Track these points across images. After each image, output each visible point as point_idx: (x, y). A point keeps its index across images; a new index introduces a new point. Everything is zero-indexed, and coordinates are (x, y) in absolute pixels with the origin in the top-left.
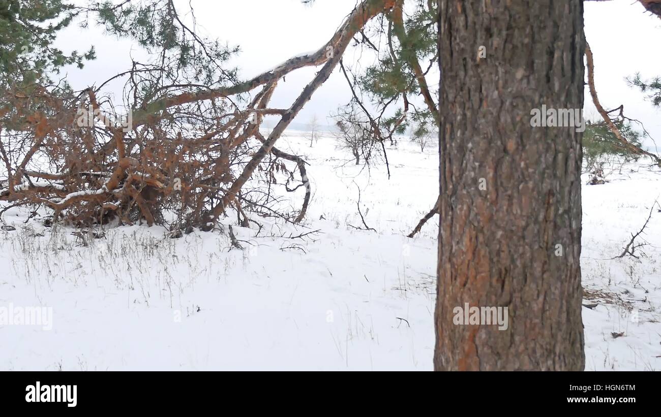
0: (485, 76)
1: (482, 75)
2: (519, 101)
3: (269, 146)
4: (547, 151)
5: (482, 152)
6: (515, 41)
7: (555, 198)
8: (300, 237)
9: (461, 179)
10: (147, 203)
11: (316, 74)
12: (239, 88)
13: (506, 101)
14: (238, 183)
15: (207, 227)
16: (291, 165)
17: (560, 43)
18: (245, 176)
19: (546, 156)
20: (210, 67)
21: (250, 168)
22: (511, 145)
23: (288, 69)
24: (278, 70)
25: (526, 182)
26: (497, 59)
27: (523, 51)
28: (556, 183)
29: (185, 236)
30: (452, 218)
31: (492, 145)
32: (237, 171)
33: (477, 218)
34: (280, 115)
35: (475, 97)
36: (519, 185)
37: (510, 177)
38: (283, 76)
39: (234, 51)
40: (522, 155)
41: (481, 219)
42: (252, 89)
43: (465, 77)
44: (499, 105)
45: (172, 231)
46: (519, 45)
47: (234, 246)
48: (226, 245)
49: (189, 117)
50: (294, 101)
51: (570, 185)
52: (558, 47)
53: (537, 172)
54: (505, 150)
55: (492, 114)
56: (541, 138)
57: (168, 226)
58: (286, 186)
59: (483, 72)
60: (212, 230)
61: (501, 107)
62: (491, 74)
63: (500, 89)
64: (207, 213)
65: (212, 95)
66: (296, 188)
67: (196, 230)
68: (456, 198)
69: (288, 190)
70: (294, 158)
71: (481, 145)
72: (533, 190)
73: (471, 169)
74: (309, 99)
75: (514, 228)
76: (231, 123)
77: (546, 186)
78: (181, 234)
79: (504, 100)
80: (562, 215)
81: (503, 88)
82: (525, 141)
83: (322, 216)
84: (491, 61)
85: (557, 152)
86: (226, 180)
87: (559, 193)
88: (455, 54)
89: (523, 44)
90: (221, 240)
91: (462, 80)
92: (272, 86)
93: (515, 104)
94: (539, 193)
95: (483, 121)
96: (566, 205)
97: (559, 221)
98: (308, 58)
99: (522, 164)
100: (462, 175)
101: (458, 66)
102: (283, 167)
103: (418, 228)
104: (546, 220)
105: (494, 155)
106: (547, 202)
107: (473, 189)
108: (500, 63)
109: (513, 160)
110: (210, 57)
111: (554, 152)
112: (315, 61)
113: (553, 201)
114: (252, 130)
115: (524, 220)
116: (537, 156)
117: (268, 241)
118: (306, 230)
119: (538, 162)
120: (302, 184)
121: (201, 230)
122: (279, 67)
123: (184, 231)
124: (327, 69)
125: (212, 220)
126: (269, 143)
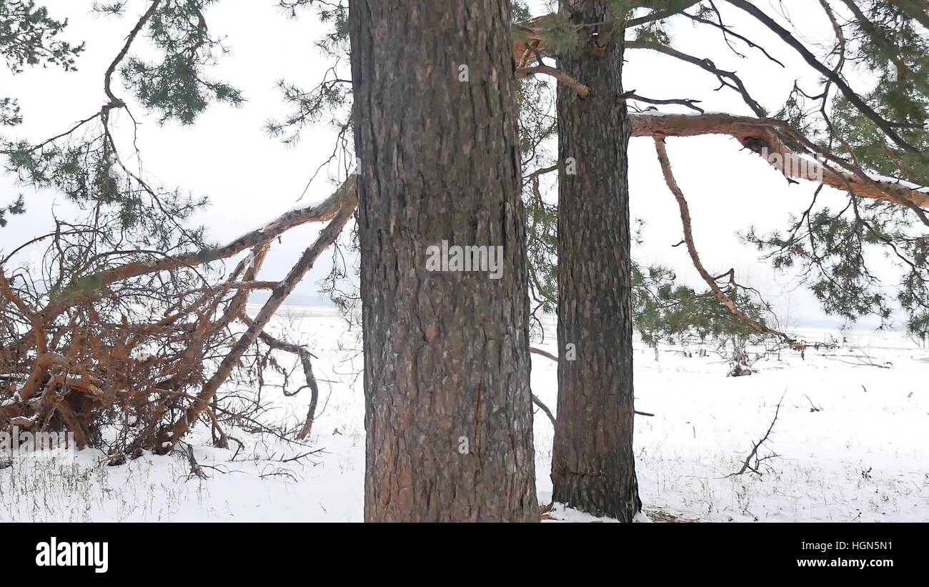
0: (400, 251)
1: (397, 250)
2: (439, 280)
3: (254, 332)
4: (474, 338)
5: (401, 341)
6: (430, 211)
7: (487, 394)
8: (295, 459)
9: (381, 373)
10: (78, 417)
12: (207, 255)
13: (424, 280)
14: (210, 387)
15: (163, 448)
17: (484, 213)
18: (221, 376)
19: (473, 344)
20: (165, 225)
21: (229, 362)
22: (431, 332)
23: (284, 226)
24: (270, 227)
25: (450, 375)
26: (412, 231)
27: (439, 222)
28: (489, 376)
29: (128, 461)
30: (374, 422)
31: (410, 332)
32: (210, 368)
33: (397, 420)
34: (271, 290)
35: (391, 276)
36: (442, 379)
37: (432, 369)
38: (278, 235)
39: (200, 204)
40: (444, 344)
41: (402, 421)
42: (234, 253)
43: (381, 251)
44: (416, 285)
45: (110, 456)
46: (435, 215)
47: (194, 474)
48: (181, 473)
49: (139, 295)
50: (289, 270)
51: (507, 377)
52: (482, 217)
53: (463, 363)
54: (424, 338)
55: (409, 295)
56: (465, 323)
57: (106, 449)
58: (284, 387)
59: (397, 246)
60: (169, 453)
61: (419, 287)
62: (406, 248)
63: (417, 266)
64: (164, 429)
65: (171, 264)
66: (298, 391)
67: (147, 454)
68: (376, 397)
69: (287, 394)
70: (294, 349)
71: (398, 332)
72: (458, 385)
73: (391, 361)
74: (311, 267)
75: (438, 432)
76: (197, 303)
77: (474, 379)
78: (124, 459)
79: (421, 279)
80: (497, 414)
81: (420, 264)
82: (447, 326)
83: (336, 430)
84: (406, 232)
85: (486, 339)
86: (193, 381)
87: (493, 388)
88: (371, 225)
89: (439, 214)
90: (175, 465)
91: (378, 256)
92: (263, 250)
93: (433, 284)
94: (466, 388)
95: (401, 303)
96: (503, 402)
97: (493, 421)
98: (311, 211)
99: (445, 354)
100: (382, 368)
101: (373, 239)
102: (273, 362)
104: (476, 419)
105: (413, 344)
106: (476, 398)
107: (392, 385)
108: (415, 236)
109: (435, 350)
110: (165, 212)
111: (484, 338)
112: (321, 215)
113: (485, 397)
114: (235, 310)
115: (449, 421)
116: (462, 344)
117: (248, 467)
118: (305, 450)
119: (463, 352)
120: (307, 384)
121: (153, 454)
122: (271, 224)
123: (130, 456)
124: (335, 227)
125: (170, 439)
126: (254, 328)
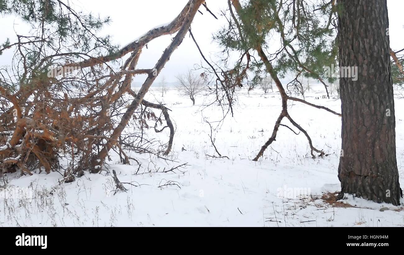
3: (140, 99)
8: (171, 170)
10: (45, 154)
11: (172, 39)
14: (118, 131)
15: (96, 169)
16: (158, 112)
18: (123, 124)
21: (126, 117)
23: (149, 38)
29: (77, 179)
32: (117, 120)
34: (147, 74)
38: (146, 44)
39: (106, 22)
42: (122, 56)
45: (66, 177)
47: (118, 189)
48: (111, 189)
49: (73, 81)
50: (157, 62)
57: (63, 172)
58: (155, 128)
60: (99, 172)
64: (95, 157)
66: (163, 129)
67: (87, 173)
69: (157, 131)
70: (159, 107)
74: (169, 59)
76: (108, 83)
78: (74, 178)
83: (183, 148)
86: (109, 128)
90: (107, 185)
92: (138, 52)
98: (164, 28)
102: (153, 115)
103: (261, 153)
110: (85, 27)
112: (170, 30)
114: (126, 87)
117: (147, 178)
118: (176, 165)
120: (167, 125)
121: (90, 173)
122: (142, 38)
123: (77, 175)
124: (181, 35)
125: (99, 164)
126: (139, 96)
